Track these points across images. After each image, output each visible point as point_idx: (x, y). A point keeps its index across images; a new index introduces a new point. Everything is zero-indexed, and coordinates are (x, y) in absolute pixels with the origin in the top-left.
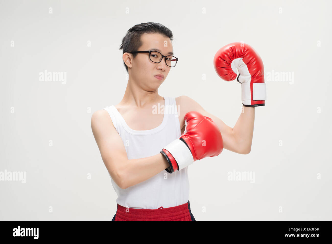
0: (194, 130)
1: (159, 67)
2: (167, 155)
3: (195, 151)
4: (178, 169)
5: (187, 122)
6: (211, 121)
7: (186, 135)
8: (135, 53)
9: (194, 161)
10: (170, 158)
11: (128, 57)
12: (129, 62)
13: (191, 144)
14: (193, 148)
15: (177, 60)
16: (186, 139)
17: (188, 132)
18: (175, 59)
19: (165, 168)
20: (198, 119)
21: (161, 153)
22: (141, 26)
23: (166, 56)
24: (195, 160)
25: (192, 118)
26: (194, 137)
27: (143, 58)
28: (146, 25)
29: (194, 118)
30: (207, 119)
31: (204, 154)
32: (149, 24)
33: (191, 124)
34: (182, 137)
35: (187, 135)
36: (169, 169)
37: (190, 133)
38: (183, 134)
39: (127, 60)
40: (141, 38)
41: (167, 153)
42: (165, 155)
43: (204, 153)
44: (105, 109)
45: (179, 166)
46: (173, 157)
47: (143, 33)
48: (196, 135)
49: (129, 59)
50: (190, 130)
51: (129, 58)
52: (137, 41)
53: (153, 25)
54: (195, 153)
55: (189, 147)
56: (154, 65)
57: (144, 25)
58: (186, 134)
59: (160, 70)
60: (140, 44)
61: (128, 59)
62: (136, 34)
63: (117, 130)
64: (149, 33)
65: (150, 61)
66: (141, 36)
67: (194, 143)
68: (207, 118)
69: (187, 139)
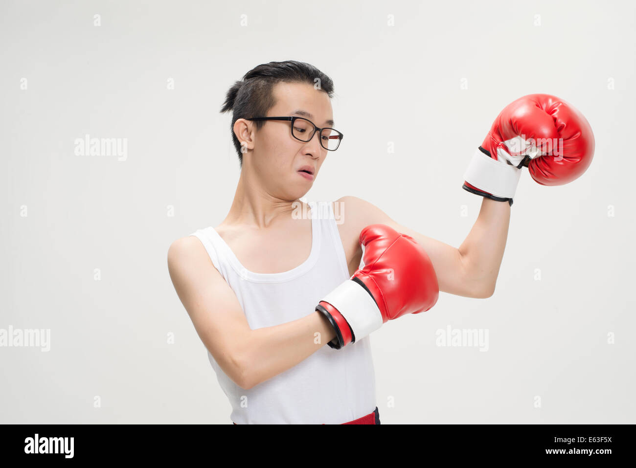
0: (380, 261)
1: (308, 151)
2: (329, 313)
3: (384, 303)
4: (353, 340)
5: (365, 245)
6: (414, 242)
7: (365, 270)
8: (260, 120)
9: (383, 322)
10: (336, 318)
11: (245, 127)
12: (247, 138)
13: (376, 287)
14: (381, 296)
15: (340, 137)
16: (365, 279)
17: (369, 264)
18: (337, 134)
19: (328, 342)
20: (387, 239)
21: (317, 310)
22: (274, 67)
23: (321, 128)
24: (384, 320)
25: (375, 238)
26: (380, 274)
27: (278, 131)
28: (284, 66)
29: (378, 236)
30: (405, 238)
31: (402, 308)
32: (289, 65)
33: (375, 248)
34: (357, 275)
35: (367, 270)
36: (335, 343)
37: (372, 267)
38: (359, 271)
39: (242, 135)
40: (274, 91)
41: (330, 308)
42: (325, 312)
43: (403, 306)
44: (195, 234)
45: (355, 334)
46: (342, 315)
47: (278, 81)
48: (384, 271)
49: (247, 131)
50: (371, 260)
51: (247, 129)
52: (265, 96)
53: (298, 66)
54: (384, 305)
55: (373, 295)
56: (298, 145)
57: (281, 66)
58: (365, 268)
59: (309, 156)
60: (272, 103)
61: (245, 132)
62: (262, 83)
63: (221, 272)
64: (290, 82)
65: (291, 137)
66: (274, 87)
67: (382, 287)
68: (405, 236)
69: (368, 279)
